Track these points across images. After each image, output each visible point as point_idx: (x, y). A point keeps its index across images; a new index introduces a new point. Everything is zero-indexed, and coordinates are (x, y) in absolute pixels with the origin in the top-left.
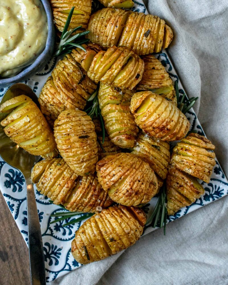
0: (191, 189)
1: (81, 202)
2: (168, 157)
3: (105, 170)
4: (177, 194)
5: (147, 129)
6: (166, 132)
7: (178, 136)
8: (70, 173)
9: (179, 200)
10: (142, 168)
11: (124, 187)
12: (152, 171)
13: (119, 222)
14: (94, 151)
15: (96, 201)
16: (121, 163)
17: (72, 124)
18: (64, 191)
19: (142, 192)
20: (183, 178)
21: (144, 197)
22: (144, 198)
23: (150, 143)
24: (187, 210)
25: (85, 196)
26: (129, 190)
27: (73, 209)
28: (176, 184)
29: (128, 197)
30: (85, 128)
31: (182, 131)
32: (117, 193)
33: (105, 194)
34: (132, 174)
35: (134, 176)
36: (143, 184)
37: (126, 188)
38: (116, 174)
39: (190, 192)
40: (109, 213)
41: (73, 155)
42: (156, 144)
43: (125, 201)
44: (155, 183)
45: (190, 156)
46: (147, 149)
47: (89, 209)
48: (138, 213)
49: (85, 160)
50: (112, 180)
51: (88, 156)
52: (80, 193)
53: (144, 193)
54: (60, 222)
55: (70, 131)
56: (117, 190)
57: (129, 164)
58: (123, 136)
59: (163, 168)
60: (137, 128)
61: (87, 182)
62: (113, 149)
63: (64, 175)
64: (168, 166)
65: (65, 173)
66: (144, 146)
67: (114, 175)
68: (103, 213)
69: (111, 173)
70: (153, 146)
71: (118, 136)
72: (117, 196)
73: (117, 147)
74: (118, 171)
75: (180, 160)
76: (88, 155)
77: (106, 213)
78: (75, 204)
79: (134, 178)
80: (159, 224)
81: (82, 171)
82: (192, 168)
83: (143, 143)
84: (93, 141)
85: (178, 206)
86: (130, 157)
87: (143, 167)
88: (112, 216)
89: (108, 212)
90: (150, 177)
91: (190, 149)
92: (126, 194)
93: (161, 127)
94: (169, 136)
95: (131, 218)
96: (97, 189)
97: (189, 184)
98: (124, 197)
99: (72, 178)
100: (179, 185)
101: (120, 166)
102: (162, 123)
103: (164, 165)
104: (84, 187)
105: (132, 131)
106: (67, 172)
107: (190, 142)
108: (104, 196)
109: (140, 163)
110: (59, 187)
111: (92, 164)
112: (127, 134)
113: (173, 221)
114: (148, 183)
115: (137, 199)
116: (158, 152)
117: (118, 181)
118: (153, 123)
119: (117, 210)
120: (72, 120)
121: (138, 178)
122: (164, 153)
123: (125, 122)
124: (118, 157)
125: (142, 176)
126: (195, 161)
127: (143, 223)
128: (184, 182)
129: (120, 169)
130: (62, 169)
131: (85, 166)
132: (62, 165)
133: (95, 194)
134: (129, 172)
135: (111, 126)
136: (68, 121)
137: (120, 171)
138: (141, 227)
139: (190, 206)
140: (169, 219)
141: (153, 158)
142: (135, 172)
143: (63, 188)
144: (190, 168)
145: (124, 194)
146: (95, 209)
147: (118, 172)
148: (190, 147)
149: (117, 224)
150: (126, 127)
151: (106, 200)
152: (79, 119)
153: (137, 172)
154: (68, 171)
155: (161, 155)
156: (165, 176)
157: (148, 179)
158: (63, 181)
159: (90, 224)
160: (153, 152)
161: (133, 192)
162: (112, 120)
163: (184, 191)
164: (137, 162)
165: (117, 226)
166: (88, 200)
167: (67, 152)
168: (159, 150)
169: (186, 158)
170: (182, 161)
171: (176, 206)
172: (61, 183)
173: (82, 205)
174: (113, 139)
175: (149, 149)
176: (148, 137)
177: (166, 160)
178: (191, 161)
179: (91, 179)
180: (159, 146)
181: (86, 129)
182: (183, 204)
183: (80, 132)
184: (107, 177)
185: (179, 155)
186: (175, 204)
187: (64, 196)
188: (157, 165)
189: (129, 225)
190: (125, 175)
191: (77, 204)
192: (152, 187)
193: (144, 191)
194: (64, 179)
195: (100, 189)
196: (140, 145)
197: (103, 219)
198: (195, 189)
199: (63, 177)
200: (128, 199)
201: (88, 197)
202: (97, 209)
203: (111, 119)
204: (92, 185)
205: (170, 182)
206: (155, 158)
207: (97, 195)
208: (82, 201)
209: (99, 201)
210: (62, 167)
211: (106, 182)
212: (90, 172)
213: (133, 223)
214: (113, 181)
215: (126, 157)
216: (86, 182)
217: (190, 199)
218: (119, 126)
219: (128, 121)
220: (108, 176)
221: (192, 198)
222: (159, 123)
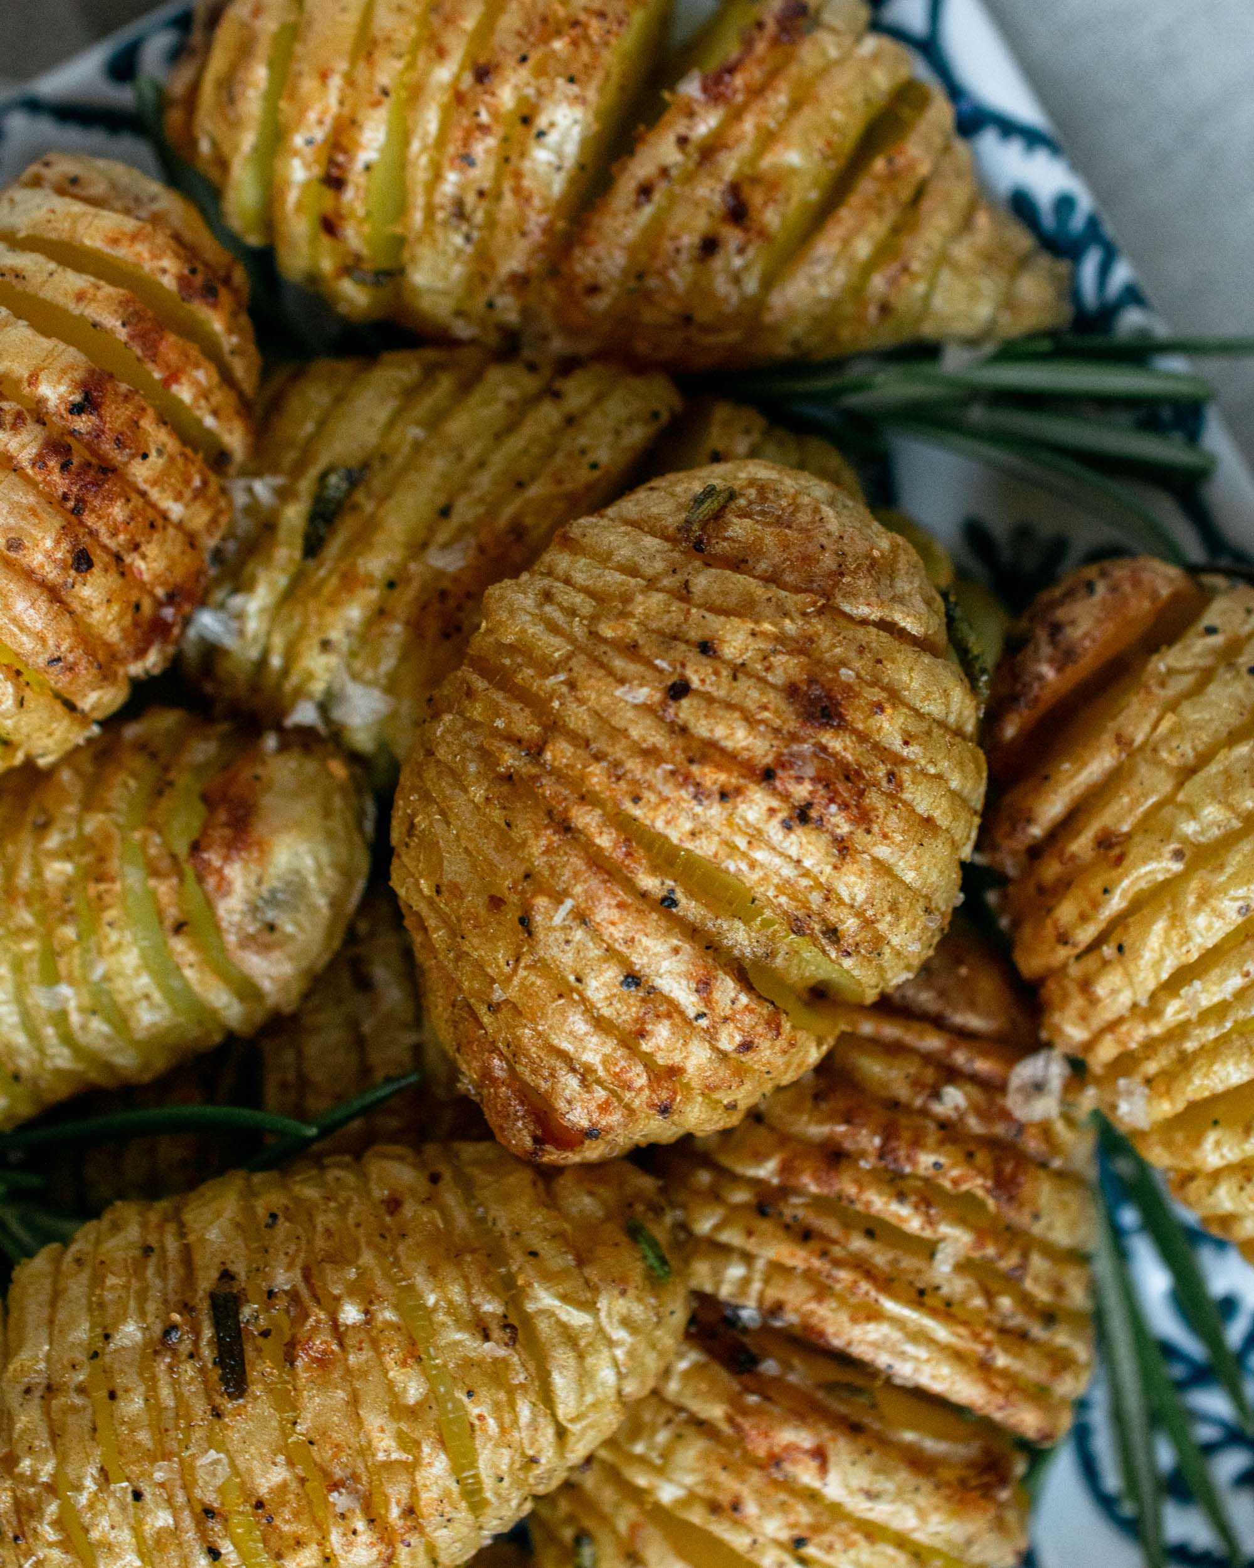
0: (757, 92)
1: (978, 1302)
2: (430, 372)
3: (586, 1076)
4: (826, 246)
5: (113, 634)
6: (116, 415)
7: (168, 282)
8: (663, 1437)
9: (891, 215)
10: (531, 661)
11: (760, 855)
12: (570, 545)
13: (1177, 867)
14: (394, 1204)
15: (951, 1132)
16: (496, 903)
17: (90, 1484)
18: (871, 1495)
19: (802, 647)
20: (645, 191)
21: (864, 622)
22: (875, 614)
23: (283, 581)
24: (1008, 128)
25: (909, 1263)
26: (786, 797)
27: (1061, 1362)
28: (718, 263)
29: (873, 799)
30: (130, 1332)
31: (115, 241)
32: (832, 933)
33: (867, 1028)
34: (597, 777)
35: (618, 751)
36: (706, 648)
37: (774, 830)
38: (624, 962)
39: (795, 107)
40: (1086, 985)
41: (442, 1443)
42: (294, 514)
43: (928, 821)
44: (699, 501)
45: (401, 135)
46: (354, 613)
47: (1043, 1192)
48: (1065, 657)
49: (491, 1307)
50: (687, 999)
51: (448, 1271)
52: (874, 1315)
53: (818, 626)
54: (1209, 1449)
55: (170, 1502)
56: (799, 931)
57: (497, 815)
58: (224, 887)
59: (549, 414)
60: (132, 731)
61: (751, 1245)
62: (382, 973)
63: (691, 1498)
64: (532, 367)
65: (668, 1494)
66: (326, 645)
67: (633, 979)
68: (1089, 1046)
69: (606, 1012)
70: (313, 547)
71: (232, 939)
72: (868, 923)
73: (363, 927)
74: (578, 935)
75: (458, 240)
76: (433, 1272)
77: (1083, 1018)
78: (1002, 1360)
79: (651, 755)
80: (1166, 414)
81: (626, 1322)
82: (523, 100)
83: (291, 655)
84: (283, 1227)
85: (966, 224)
86: (427, 797)
87: (522, 649)
88: (1108, 951)
89: (1073, 989)
90: (632, 571)
91: (319, 134)
92: (845, 829)
93: (59, 482)
94: (173, 377)
95: (1121, 741)
96: (817, 1131)
97: (706, 125)
98: (883, 851)
99: (716, 1412)
100: (732, 237)
101: (525, 922)
102: (17, 470)
103: (519, 410)
104: (809, 1276)
105: (160, 789)
106: (660, 1471)
107: (248, 140)
108: (895, 1050)
109: (480, 684)
110: (830, 1548)
111: (539, 1217)
112: (196, 848)
113: (1138, 261)
114: (703, 581)
115: (894, 696)
116: (377, 484)
117: (693, 932)
118: (28, 575)
119: (1041, 890)
120: (51, 1489)
121: (646, 708)
122: (391, 424)
123: (59, 870)
124: (439, 936)
125: (619, 663)
126: (444, 74)
127: (1176, 598)
128: (689, 178)
129: (560, 916)
130: (622, 1526)
131: (565, 1298)
132: (589, 1523)
133: (882, 1154)
134: (586, 819)
135: (120, 1019)
136: (58, 1524)
137: (582, 917)
138: (1211, 617)
139: (955, 91)
140: (1108, 313)
141: (444, 533)
142: (582, 742)
143: (836, 1511)
144: (526, 121)
145: (843, 848)
146: (1045, 1130)
147: (596, 934)
148: (298, 140)
149: (1202, 900)
150: (114, 865)
151: (938, 1022)
152: (35, 1403)
153: (578, 717)
154: (642, 1460)
155: (406, 449)
156: (638, 384)
157: (652, 584)
158: (751, 1508)
159: (1216, 1176)
160: (380, 538)
161: (806, 747)
162: (60, 1018)
163: (793, 171)
164: (472, 725)
165: (1223, 890)
166: (944, 1229)
167: (410, 1511)
168: (356, 477)
169: (420, 173)
170: (460, 212)
171: (962, 252)
172: (774, 1527)
173: (1011, 1281)
174: (267, 985)
175: (350, 581)
176: (222, 606)
177: (466, 386)
178: (446, 111)
179: (715, 1196)
180: (314, 472)
181: (142, 1314)
182: (936, 172)
183: (175, 1384)
184: (661, 1060)
185: (406, 255)
186: (943, 259)
187: (926, 1486)
188: (520, 485)
189: (1204, 759)
190: (619, 854)
191: (1003, 1331)
192: (739, 528)
193: (789, 626)
194: (736, 1506)
195: (818, 1097)
196: (318, 687)
197: (1151, 1046)
198: (761, 47)
199: (715, 1508)
200: (894, 798)
201: (914, 1224)
202: (1046, 1107)
203: (50, 1031)
204: (784, 1191)
205: (706, 329)
206: (445, 512)
207: (889, 1133)
208: (956, 1286)
209: (954, 1098)
210: (606, 1521)
211: (723, 1056)
212: (634, 1233)
213: (1172, 706)
214: (704, 987)
215: (431, 846)
216: (748, 1258)
217: (880, 101)
218: (114, 937)
219: (53, 841)
220: (646, 1046)
221: (864, 75)
222: (14, 506)
